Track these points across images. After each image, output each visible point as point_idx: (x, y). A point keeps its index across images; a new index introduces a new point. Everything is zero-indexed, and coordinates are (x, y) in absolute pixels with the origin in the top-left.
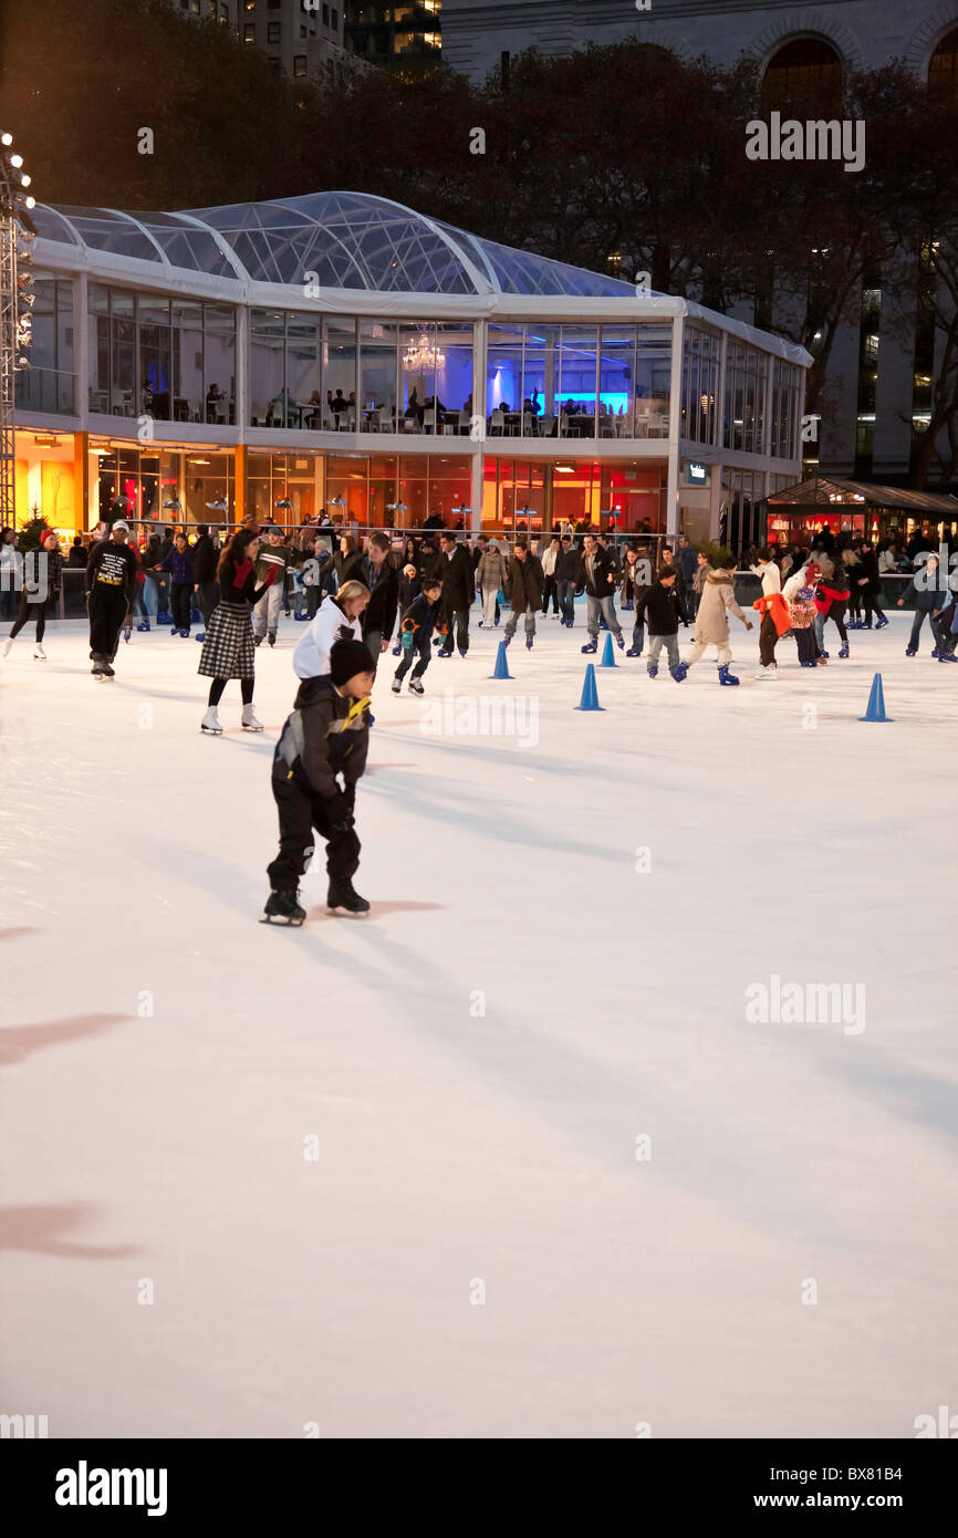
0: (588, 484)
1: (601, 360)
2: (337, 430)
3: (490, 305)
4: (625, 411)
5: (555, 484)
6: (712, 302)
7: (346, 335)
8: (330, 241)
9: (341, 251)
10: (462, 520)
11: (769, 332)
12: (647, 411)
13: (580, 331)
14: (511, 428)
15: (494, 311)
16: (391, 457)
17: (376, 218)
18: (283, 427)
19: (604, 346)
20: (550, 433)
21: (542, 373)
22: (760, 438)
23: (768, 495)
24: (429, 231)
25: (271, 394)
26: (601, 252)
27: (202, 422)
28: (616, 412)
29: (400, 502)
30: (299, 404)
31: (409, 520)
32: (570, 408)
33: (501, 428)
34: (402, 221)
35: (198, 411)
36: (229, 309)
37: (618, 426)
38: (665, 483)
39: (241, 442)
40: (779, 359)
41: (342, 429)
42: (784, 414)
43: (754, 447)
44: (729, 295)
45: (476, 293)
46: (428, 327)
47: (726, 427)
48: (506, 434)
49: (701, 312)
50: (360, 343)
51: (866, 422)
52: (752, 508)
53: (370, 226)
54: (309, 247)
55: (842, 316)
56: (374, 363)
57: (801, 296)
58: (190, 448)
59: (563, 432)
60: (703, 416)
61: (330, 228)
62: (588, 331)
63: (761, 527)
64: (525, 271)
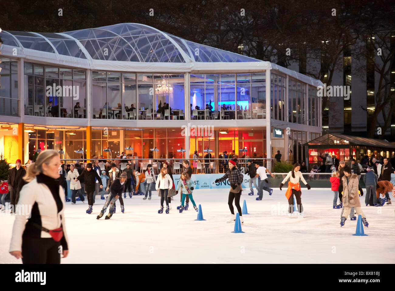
0: (233, 138)
1: (237, 88)
2: (128, 119)
3: (191, 67)
4: (247, 108)
5: (220, 139)
6: (282, 63)
7: (132, 80)
8: (124, 43)
9: (129, 47)
10: (181, 155)
11: (305, 74)
12: (257, 108)
13: (228, 76)
14: (201, 116)
15: (192, 69)
16: (151, 129)
17: (143, 33)
18: (106, 118)
19: (238, 82)
20: (217, 118)
21: (213, 94)
22: (304, 118)
23: (308, 141)
24: (165, 38)
25: (101, 105)
26: (235, 45)
27: (72, 117)
28: (244, 108)
29: (156, 148)
30: (113, 109)
31: (159, 155)
32: (224, 107)
33: (196, 116)
34: (153, 34)
35: (70, 113)
36: (83, 71)
37: (245, 114)
38: (265, 137)
39: (89, 125)
40: (310, 85)
41: (131, 119)
42: (313, 108)
43: (302, 121)
44: (288, 60)
45: (185, 62)
46: (165, 76)
47: (290, 113)
48: (199, 119)
49: (277, 67)
50: (138, 83)
51: (348, 110)
52: (302, 146)
53: (141, 36)
54: (116, 45)
55: (335, 68)
56: (143, 91)
57: (318, 60)
58: (67, 128)
59: (222, 117)
60: (280, 110)
61: (124, 38)
62: (231, 76)
63: (306, 155)
64: (204, 53)
